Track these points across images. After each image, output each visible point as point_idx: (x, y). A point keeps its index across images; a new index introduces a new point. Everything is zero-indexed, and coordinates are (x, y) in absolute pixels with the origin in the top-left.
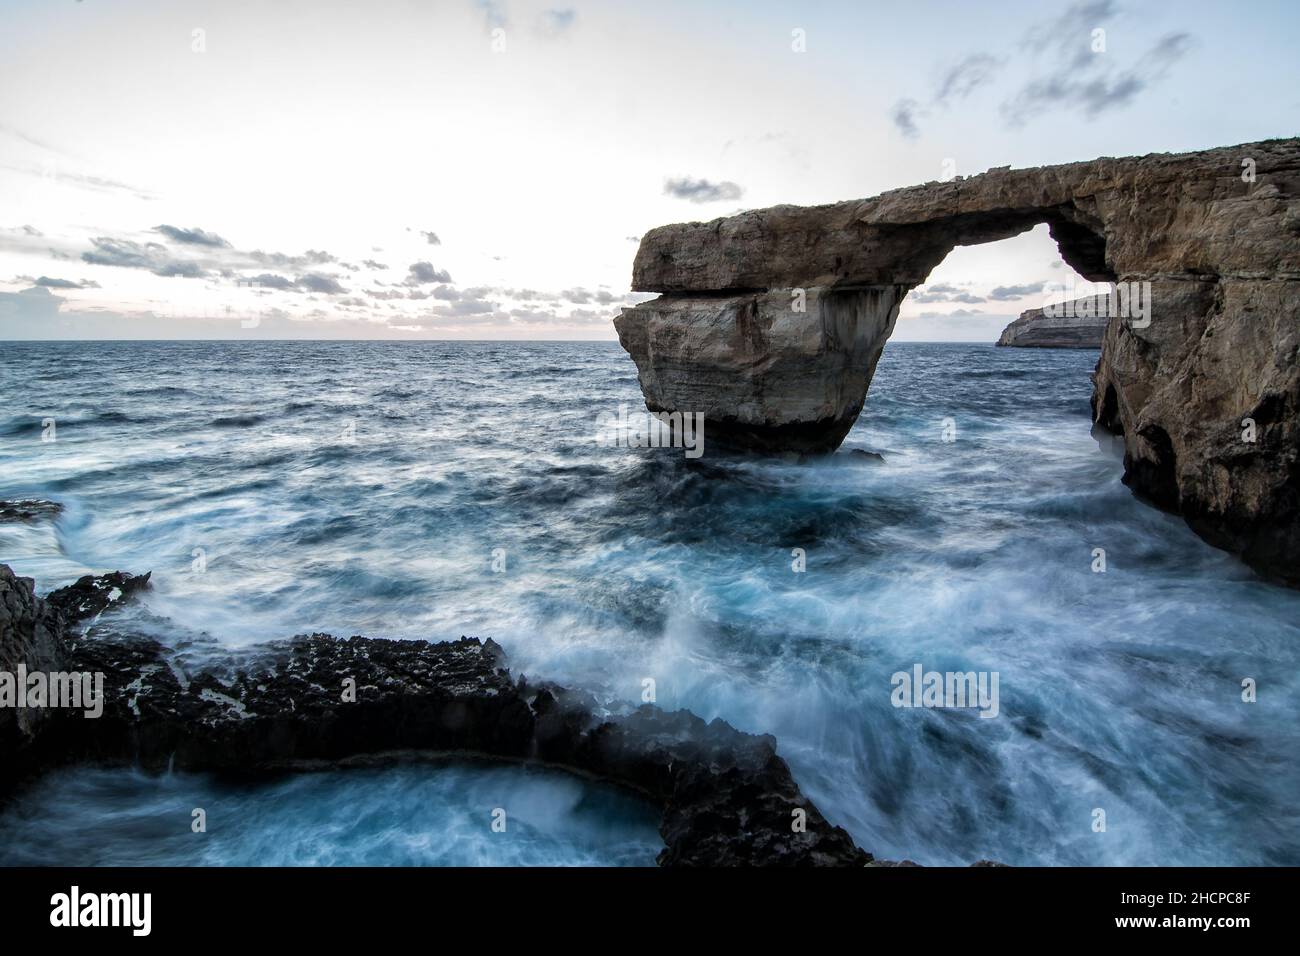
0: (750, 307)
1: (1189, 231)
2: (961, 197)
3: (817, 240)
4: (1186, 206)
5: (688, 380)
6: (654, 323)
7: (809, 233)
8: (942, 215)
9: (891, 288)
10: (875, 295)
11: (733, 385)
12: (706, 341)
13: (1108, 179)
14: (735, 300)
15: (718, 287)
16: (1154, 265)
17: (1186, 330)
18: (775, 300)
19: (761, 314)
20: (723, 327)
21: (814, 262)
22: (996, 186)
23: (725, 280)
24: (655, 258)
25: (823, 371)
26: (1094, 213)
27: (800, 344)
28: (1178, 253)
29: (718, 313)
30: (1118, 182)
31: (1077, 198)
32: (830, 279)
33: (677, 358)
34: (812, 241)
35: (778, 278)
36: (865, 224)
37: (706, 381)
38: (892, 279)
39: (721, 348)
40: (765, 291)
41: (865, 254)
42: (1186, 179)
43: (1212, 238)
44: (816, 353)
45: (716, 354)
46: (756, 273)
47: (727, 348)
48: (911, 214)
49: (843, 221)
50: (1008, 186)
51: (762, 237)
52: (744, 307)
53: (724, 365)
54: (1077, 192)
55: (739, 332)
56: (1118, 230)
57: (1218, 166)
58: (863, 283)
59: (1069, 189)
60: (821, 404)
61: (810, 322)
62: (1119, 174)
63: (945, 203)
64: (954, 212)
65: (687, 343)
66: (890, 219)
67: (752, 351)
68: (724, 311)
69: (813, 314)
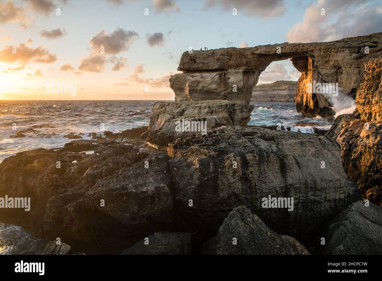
0: (223, 74)
1: (333, 59)
3: (242, 57)
4: (333, 54)
5: (201, 96)
6: (189, 79)
7: (240, 55)
9: (258, 71)
10: (254, 73)
11: (217, 97)
12: (209, 84)
13: (316, 47)
14: (219, 73)
15: (213, 68)
16: (327, 65)
17: (333, 79)
18: (230, 73)
19: (226, 76)
20: (215, 80)
21: (241, 63)
22: (290, 47)
23: (216, 67)
24: (189, 60)
25: (242, 93)
26: (313, 54)
27: (237, 85)
28: (332, 63)
29: (214, 76)
30: (318, 48)
31: (309, 51)
32: (245, 68)
33: (198, 90)
34: (241, 57)
35: (231, 67)
36: (255, 54)
37: (208, 96)
38: (258, 68)
39: (214, 86)
40: (227, 70)
41: (254, 62)
42: (333, 48)
43: (339, 60)
44: (241, 87)
45: (213, 88)
46: (225, 65)
47: (216, 86)
48: (268, 52)
49: (249, 53)
50: (293, 47)
51: (228, 55)
52: (222, 74)
53: (215, 91)
54: (309, 50)
55: (219, 82)
56: (319, 58)
57: (338, 46)
58: (251, 69)
59: (307, 49)
61: (240, 79)
62: (318, 46)
65: (203, 85)
66: (263, 53)
67: (223, 87)
68: (215, 75)
69: (240, 77)
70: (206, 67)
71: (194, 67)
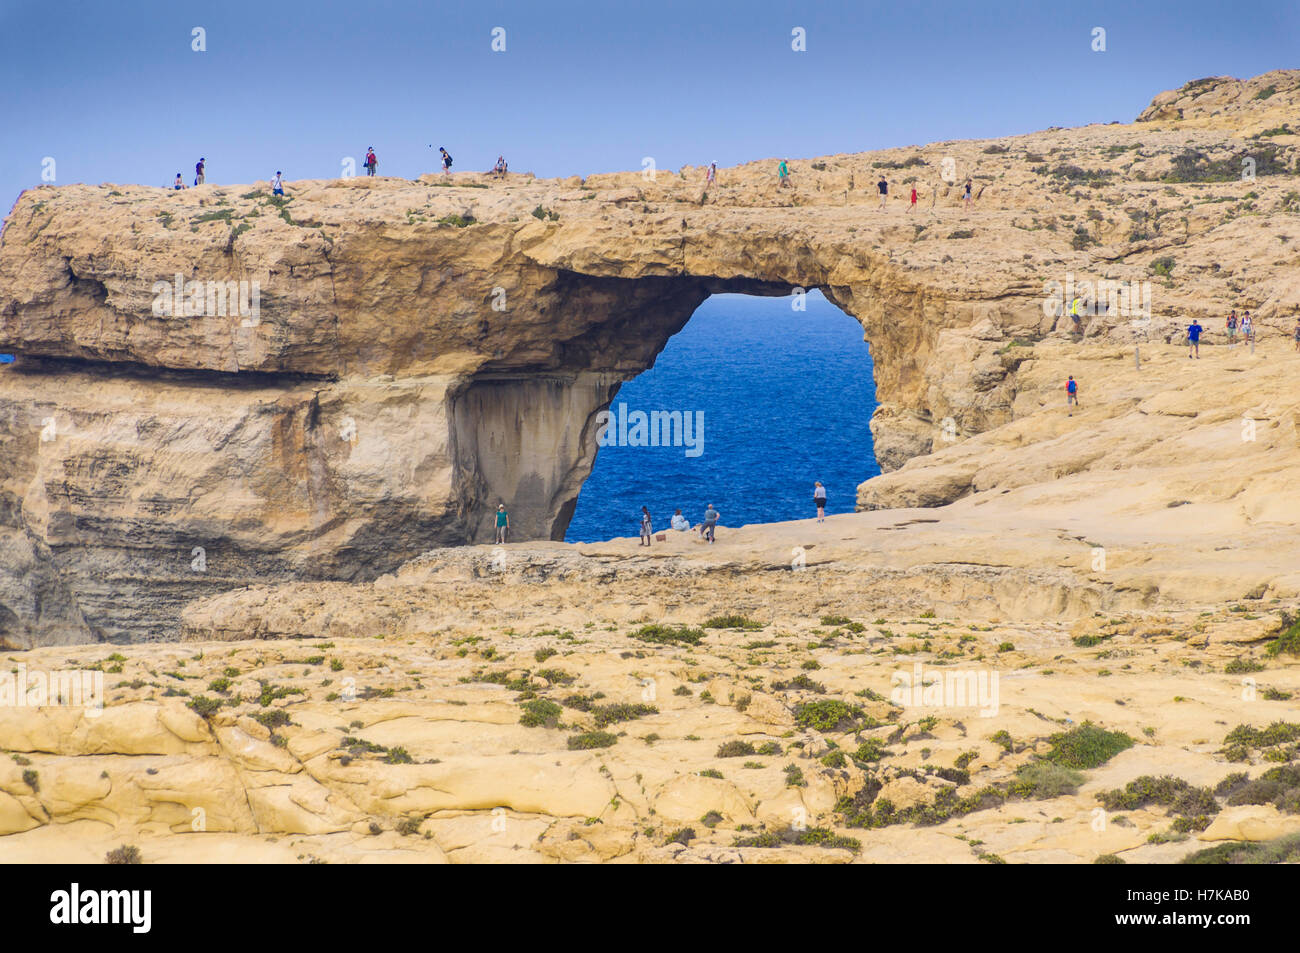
0: (304, 413)
2: (688, 248)
3: (441, 285)
5: (146, 572)
6: (56, 440)
8: (662, 273)
12: (201, 482)
13: (862, 268)
14: (270, 397)
15: (230, 365)
19: (326, 427)
20: (242, 453)
23: (254, 355)
24: (52, 282)
26: (853, 310)
27: (409, 492)
29: (232, 424)
30: (872, 274)
31: (833, 286)
32: (467, 360)
34: (431, 287)
36: (530, 263)
40: (334, 379)
41: (533, 317)
44: (441, 511)
45: (225, 515)
46: (320, 345)
47: (251, 499)
49: (487, 256)
50: (751, 246)
51: (331, 274)
54: (831, 279)
58: (532, 368)
59: (823, 270)
61: (430, 448)
62: (872, 266)
63: (664, 254)
64: (680, 271)
65: (152, 486)
66: (576, 267)
67: (308, 505)
68: (245, 419)
69: (433, 427)
70: (177, 352)
71: (92, 332)
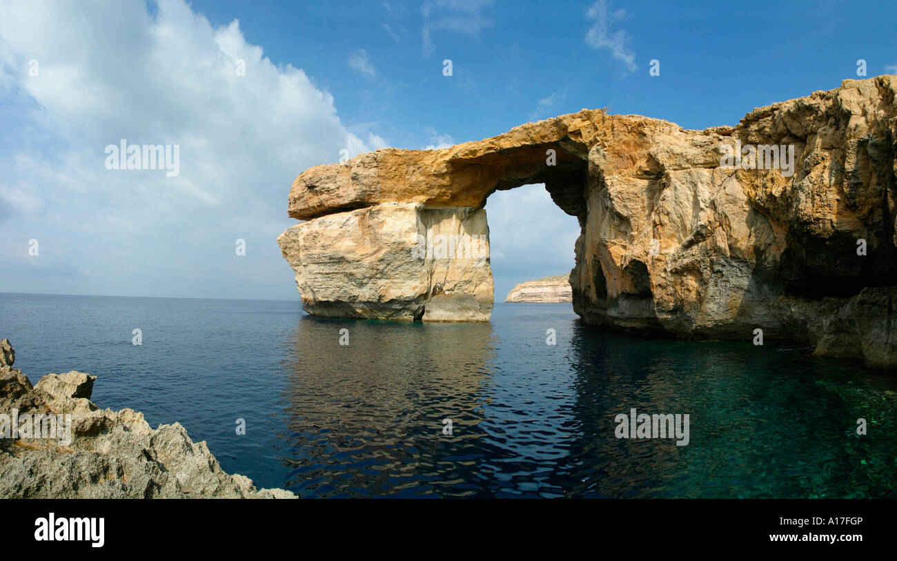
0: (368, 215)
5: (323, 270)
8: (492, 151)
11: (355, 271)
12: (336, 239)
13: (587, 119)
14: (358, 211)
15: (346, 202)
18: (385, 210)
19: (376, 219)
20: (349, 229)
21: (412, 186)
23: (352, 197)
24: (303, 189)
26: (581, 140)
27: (402, 239)
29: (345, 219)
31: (570, 133)
32: (423, 198)
33: (316, 254)
35: (387, 196)
37: (336, 269)
39: (347, 244)
40: (377, 204)
44: (414, 246)
45: (343, 248)
46: (373, 191)
47: (351, 244)
51: (377, 166)
52: (364, 215)
53: (349, 256)
54: (569, 130)
55: (360, 233)
58: (444, 203)
60: (418, 284)
61: (410, 225)
63: (493, 144)
65: (323, 241)
67: (369, 245)
68: (350, 218)
69: (411, 220)
70: (333, 201)
71: (313, 202)
